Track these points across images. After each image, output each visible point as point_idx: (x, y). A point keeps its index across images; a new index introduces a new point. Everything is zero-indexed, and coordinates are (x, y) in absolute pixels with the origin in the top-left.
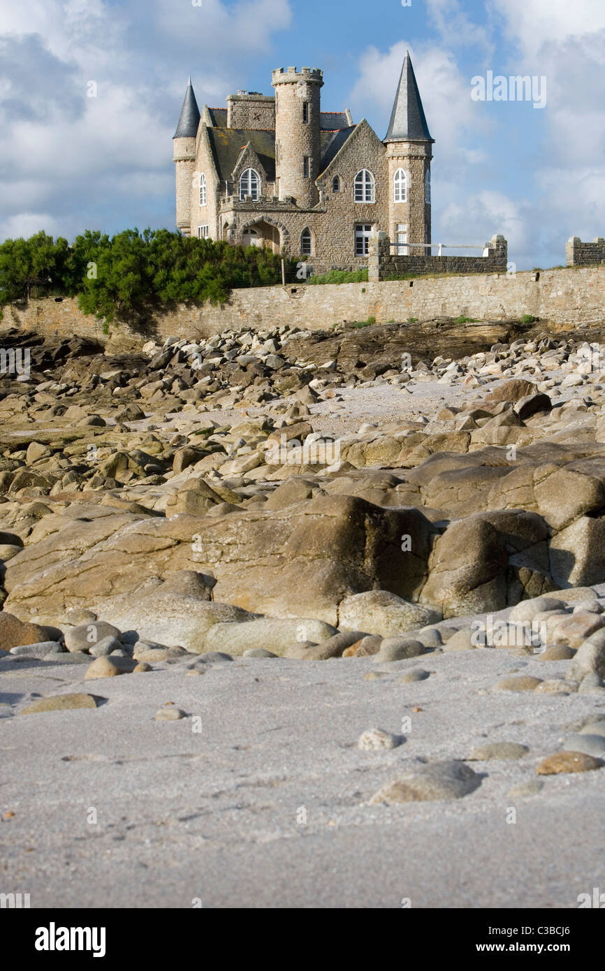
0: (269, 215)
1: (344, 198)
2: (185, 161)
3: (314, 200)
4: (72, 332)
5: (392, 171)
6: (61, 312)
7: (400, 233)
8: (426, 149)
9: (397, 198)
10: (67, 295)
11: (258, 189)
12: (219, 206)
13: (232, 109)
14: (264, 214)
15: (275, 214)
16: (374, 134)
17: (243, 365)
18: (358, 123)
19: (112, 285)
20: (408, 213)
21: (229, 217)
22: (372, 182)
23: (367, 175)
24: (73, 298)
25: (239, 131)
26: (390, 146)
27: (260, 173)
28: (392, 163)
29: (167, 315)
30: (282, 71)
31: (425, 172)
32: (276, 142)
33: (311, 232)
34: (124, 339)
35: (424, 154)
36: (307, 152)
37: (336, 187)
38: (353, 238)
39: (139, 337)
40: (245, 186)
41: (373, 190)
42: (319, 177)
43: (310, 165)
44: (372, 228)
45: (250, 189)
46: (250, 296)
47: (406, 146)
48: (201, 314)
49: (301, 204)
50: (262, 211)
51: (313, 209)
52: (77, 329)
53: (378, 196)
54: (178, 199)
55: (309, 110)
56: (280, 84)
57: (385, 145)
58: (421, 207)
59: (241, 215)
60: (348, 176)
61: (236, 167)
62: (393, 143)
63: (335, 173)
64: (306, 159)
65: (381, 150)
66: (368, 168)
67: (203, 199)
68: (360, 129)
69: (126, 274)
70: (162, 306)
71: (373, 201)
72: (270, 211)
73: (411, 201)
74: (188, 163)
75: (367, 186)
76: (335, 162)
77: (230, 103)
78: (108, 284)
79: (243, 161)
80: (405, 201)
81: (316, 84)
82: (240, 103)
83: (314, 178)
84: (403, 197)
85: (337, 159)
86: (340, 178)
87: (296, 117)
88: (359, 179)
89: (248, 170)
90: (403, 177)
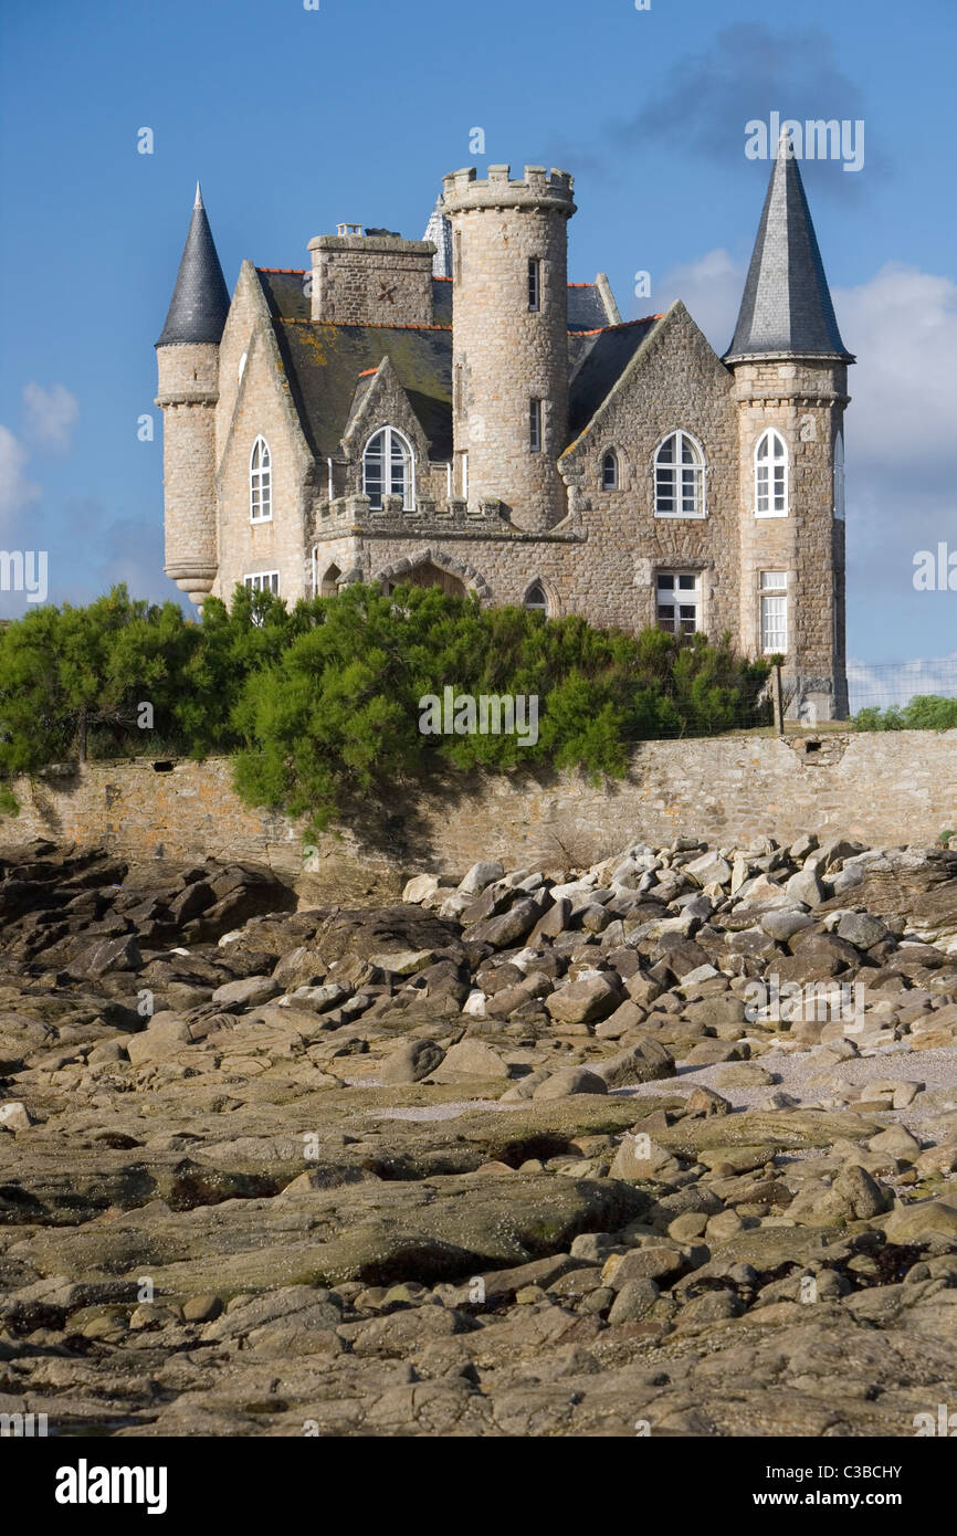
0: (444, 546)
1: (629, 504)
2: (191, 404)
3: (556, 511)
4: (200, 849)
5: (750, 438)
6: (171, 799)
7: (771, 594)
8: (835, 379)
9: (763, 505)
10: (184, 751)
11: (408, 480)
12: (310, 523)
13: (325, 274)
14: (431, 546)
15: (459, 545)
16: (703, 342)
17: (779, 936)
18: (663, 311)
19: (326, 728)
20: (791, 544)
21: (343, 553)
22: (699, 464)
23: (686, 445)
24: (201, 760)
25: (352, 331)
26: (746, 374)
27: (413, 439)
28: (746, 417)
29: (457, 805)
30: (473, 175)
31: (833, 437)
32: (456, 360)
33: (548, 592)
34: (343, 869)
35: (833, 394)
36: (539, 386)
37: (609, 477)
38: (650, 607)
39: (383, 864)
40: (374, 471)
41: (700, 485)
42: (568, 451)
43: (544, 419)
44: (698, 582)
45: (387, 481)
46: (689, 760)
47: (786, 372)
48: (553, 806)
49: (526, 519)
50: (426, 537)
51: (553, 533)
52: (215, 842)
53: (713, 501)
54: (170, 502)
55: (543, 277)
56: (468, 210)
57: (731, 368)
58: (823, 527)
59: (374, 546)
60: (640, 449)
61: (354, 423)
62: (751, 363)
63: (606, 441)
64: (534, 404)
65: (720, 381)
66: (689, 429)
67: (261, 503)
68: (667, 326)
69: (364, 701)
70: (445, 784)
71: (699, 514)
72: (447, 538)
73: (799, 512)
74: (197, 410)
75: (687, 475)
76: (606, 413)
77: (318, 258)
78: (316, 727)
79: (371, 408)
80: (785, 512)
81: (560, 211)
82: (346, 258)
83: (555, 453)
84: (779, 504)
85: (613, 404)
86: (620, 454)
87: (510, 296)
88: (666, 456)
89: (383, 432)
90: (778, 451)
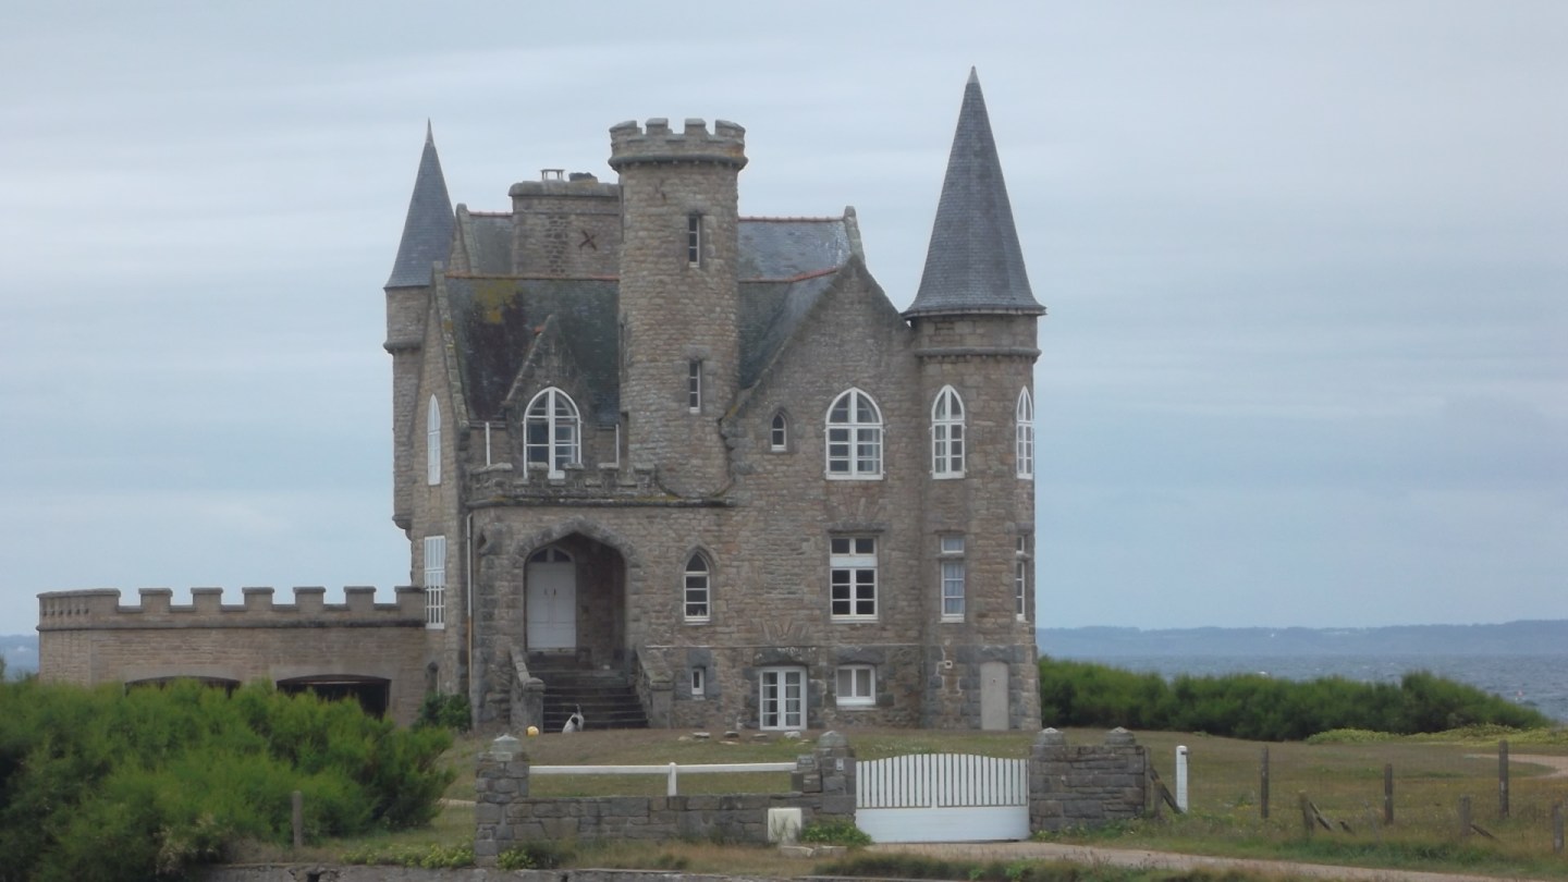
0: (594, 514)
1: (801, 466)
5: (929, 394)
7: (949, 558)
9: (940, 466)
11: (573, 443)
12: (466, 489)
15: (610, 514)
16: (880, 294)
20: (969, 506)
22: (877, 422)
23: (861, 401)
26: (926, 329)
27: (580, 401)
28: (926, 371)
31: (1016, 393)
33: (709, 560)
35: (1016, 349)
36: (700, 346)
37: (778, 438)
38: (820, 573)
40: (539, 434)
41: (878, 444)
42: (732, 412)
43: (706, 380)
44: (875, 546)
45: (551, 443)
47: (964, 327)
50: (574, 506)
51: (714, 497)
53: (891, 461)
55: (704, 232)
57: (912, 323)
58: (1005, 488)
59: (517, 517)
60: (810, 410)
61: (516, 385)
62: (928, 318)
63: (774, 401)
64: (694, 365)
65: (898, 333)
66: (864, 387)
68: (841, 280)
71: (877, 475)
72: (596, 505)
73: (975, 474)
75: (863, 435)
76: (772, 373)
77: (517, 205)
79: (533, 370)
80: (961, 474)
82: (545, 204)
83: (719, 413)
84: (956, 465)
85: (781, 363)
86: (789, 414)
87: (670, 253)
88: (840, 415)
89: (547, 394)
90: (956, 410)
